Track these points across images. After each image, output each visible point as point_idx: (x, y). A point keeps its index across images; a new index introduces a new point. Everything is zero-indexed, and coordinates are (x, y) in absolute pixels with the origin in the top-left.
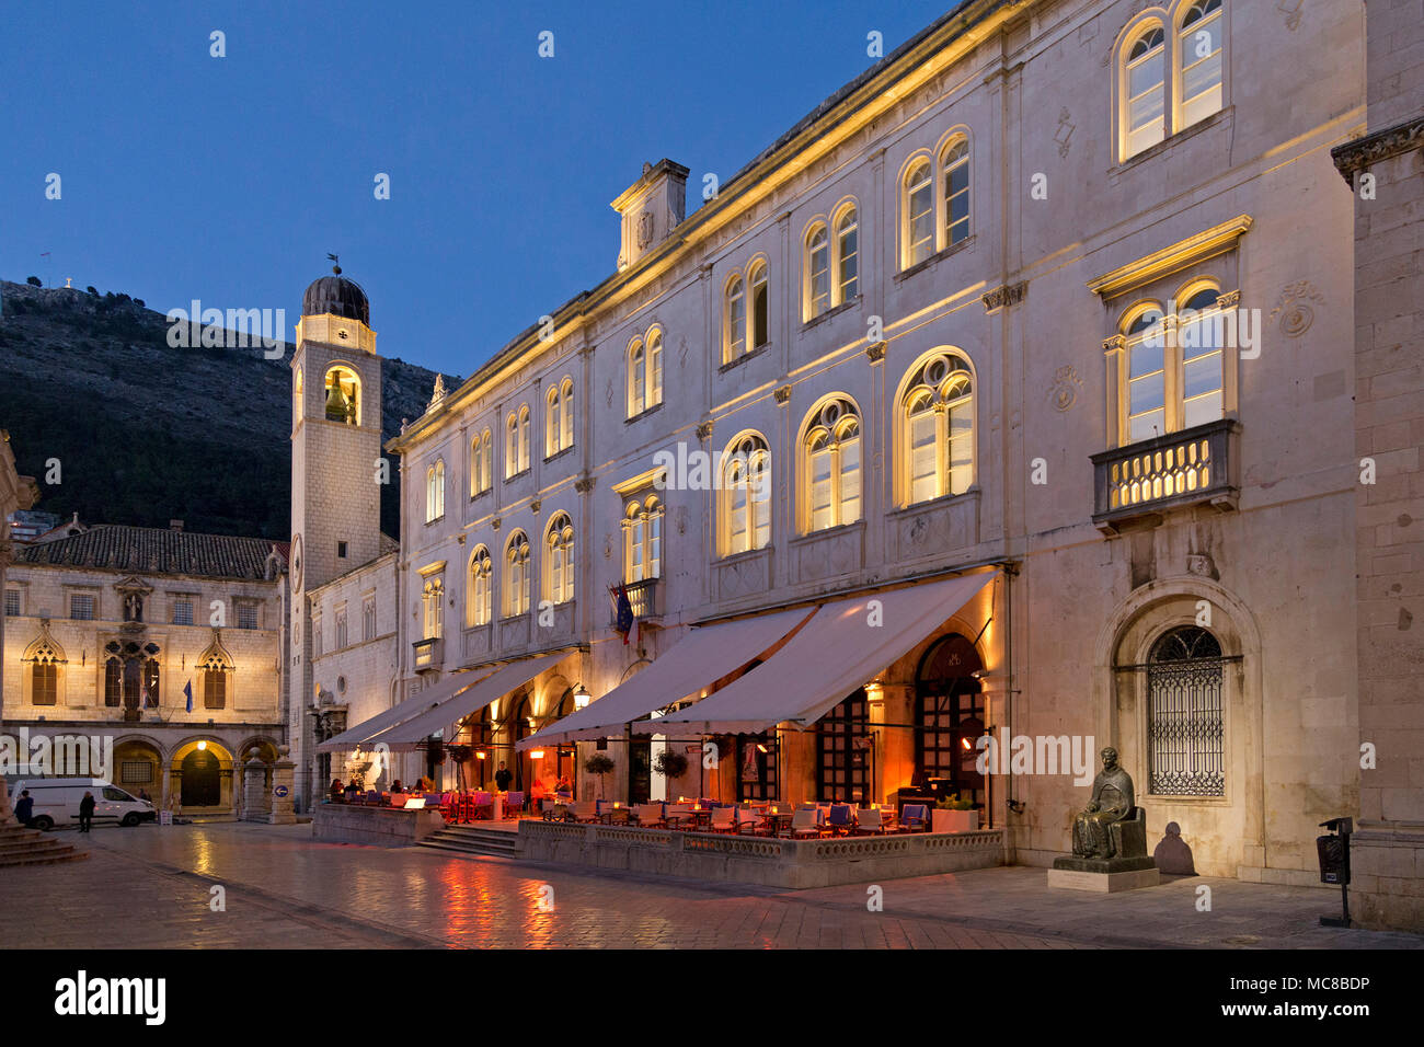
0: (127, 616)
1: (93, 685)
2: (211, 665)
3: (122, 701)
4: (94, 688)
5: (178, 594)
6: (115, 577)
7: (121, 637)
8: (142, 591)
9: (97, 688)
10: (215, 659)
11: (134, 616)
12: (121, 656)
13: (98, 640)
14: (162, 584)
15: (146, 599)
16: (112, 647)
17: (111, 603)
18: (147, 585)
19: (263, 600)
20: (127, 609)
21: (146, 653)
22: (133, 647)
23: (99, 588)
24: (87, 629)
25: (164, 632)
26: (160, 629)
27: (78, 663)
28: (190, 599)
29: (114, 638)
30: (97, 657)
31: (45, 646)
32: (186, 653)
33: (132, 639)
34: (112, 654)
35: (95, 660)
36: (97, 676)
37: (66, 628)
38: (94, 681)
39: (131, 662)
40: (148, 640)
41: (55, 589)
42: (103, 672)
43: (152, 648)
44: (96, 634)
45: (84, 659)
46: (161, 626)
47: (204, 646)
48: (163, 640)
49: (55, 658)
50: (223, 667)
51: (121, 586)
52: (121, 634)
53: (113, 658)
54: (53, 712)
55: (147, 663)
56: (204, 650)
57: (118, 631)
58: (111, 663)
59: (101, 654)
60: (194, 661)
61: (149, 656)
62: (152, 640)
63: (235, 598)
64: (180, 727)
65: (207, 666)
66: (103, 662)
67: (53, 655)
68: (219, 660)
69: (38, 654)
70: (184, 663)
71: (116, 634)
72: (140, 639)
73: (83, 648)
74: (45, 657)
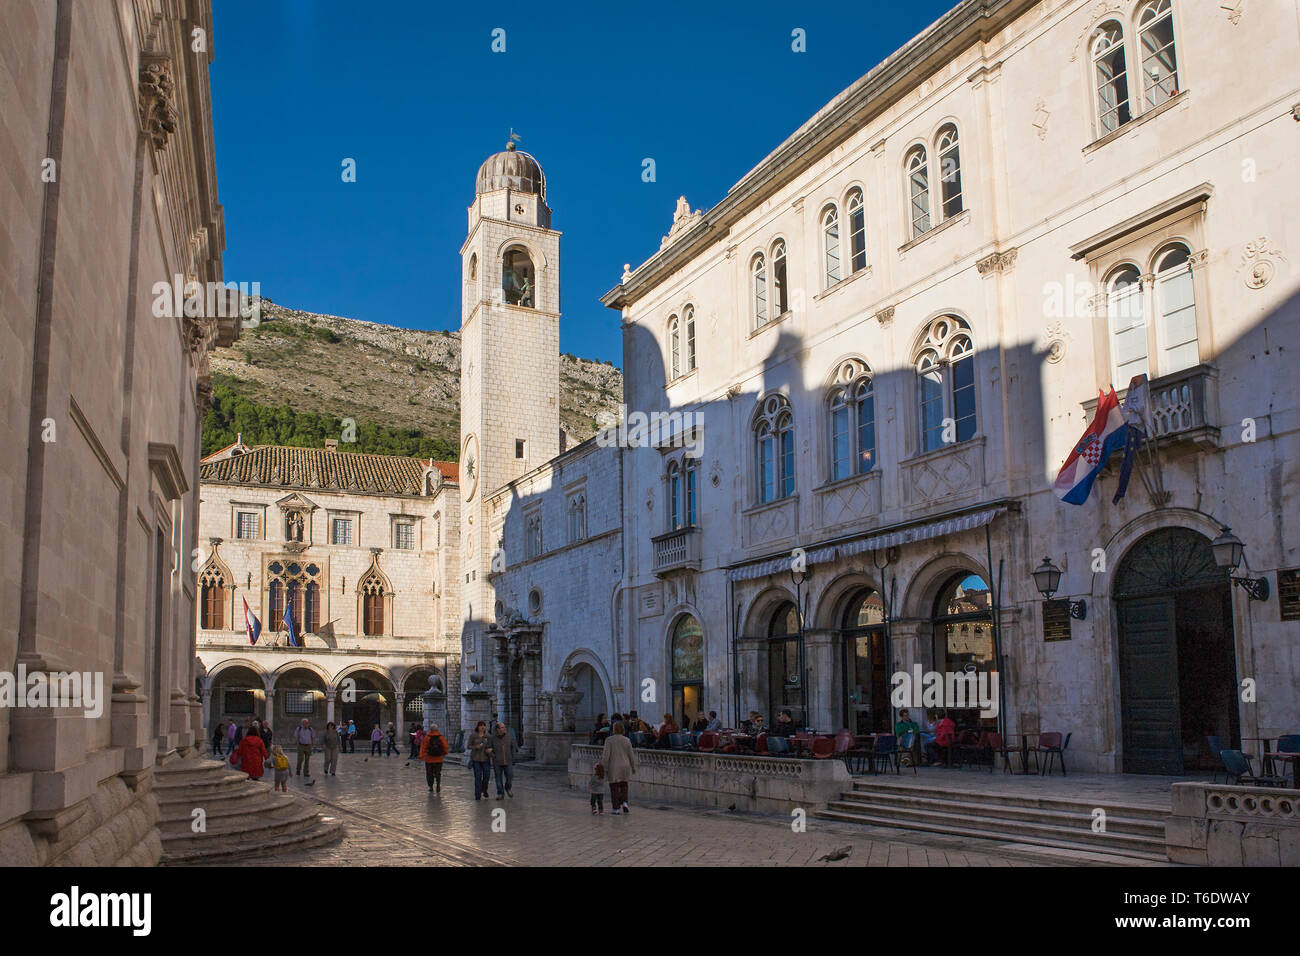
0: (289, 536)
1: (257, 608)
2: (370, 587)
3: (285, 626)
4: (258, 612)
5: (338, 511)
6: (278, 494)
7: (284, 558)
8: (303, 509)
9: (262, 612)
10: (374, 580)
11: (295, 535)
12: (284, 577)
13: (262, 561)
14: (324, 501)
15: (307, 518)
16: (275, 567)
17: (276, 520)
18: (309, 502)
19: (420, 517)
20: (289, 528)
21: (307, 575)
22: (294, 568)
23: (264, 505)
24: (252, 549)
25: (325, 552)
26: (321, 549)
27: (244, 585)
28: (350, 517)
29: (277, 558)
30: (261, 578)
31: (213, 567)
32: (345, 575)
33: (294, 559)
34: (275, 576)
35: (259, 581)
36: (262, 599)
37: (233, 548)
38: (259, 605)
39: (293, 584)
40: (309, 561)
41: (223, 507)
42: (267, 595)
43: (313, 570)
44: (260, 553)
45: (249, 581)
46: (322, 546)
47: (363, 568)
48: (324, 560)
49: (222, 579)
50: (381, 590)
51: (283, 504)
52: (284, 554)
53: (276, 580)
54: (220, 636)
55: (308, 586)
56: (363, 572)
57: (281, 550)
58: (274, 584)
59: (265, 575)
60: (353, 584)
61: (310, 577)
62: (314, 561)
63: (394, 516)
64: (344, 654)
65: (366, 589)
66: (267, 584)
67: (220, 576)
68: (377, 582)
69: (206, 575)
70: (344, 586)
71: (279, 554)
72: (302, 559)
73: (248, 569)
74: (213, 578)
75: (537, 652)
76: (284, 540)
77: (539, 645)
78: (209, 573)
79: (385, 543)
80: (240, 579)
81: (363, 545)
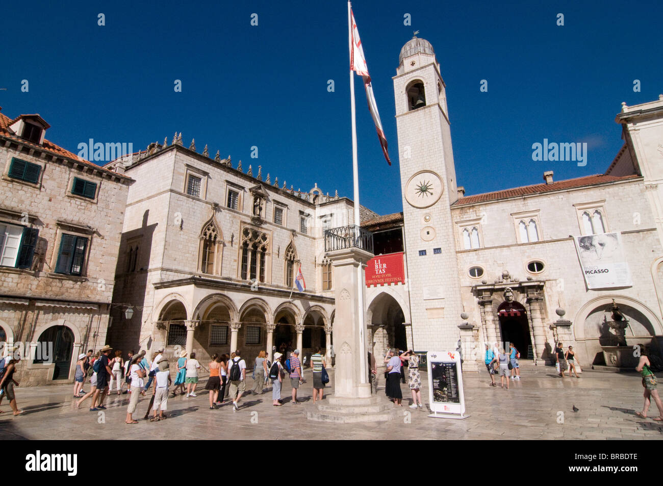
0: (254, 213)
1: (235, 261)
3: (249, 276)
4: (236, 263)
5: (278, 203)
6: (251, 184)
7: (251, 227)
9: (238, 263)
10: (291, 250)
11: (258, 213)
12: (250, 240)
13: (240, 226)
14: (272, 195)
15: (264, 202)
16: (246, 232)
17: (248, 201)
18: (266, 193)
19: (311, 216)
20: (255, 207)
21: (262, 240)
22: (256, 235)
23: (243, 188)
24: (235, 217)
25: (271, 228)
26: (269, 225)
27: (229, 242)
28: (283, 208)
29: (248, 226)
30: (239, 240)
31: (212, 225)
32: (280, 245)
33: (256, 229)
34: (246, 239)
36: (238, 254)
37: (225, 214)
38: (237, 258)
39: (255, 246)
40: (264, 231)
41: (222, 184)
42: (241, 252)
43: (264, 238)
44: (239, 221)
45: (232, 239)
46: (270, 223)
47: (288, 242)
48: (270, 233)
49: (216, 235)
50: (294, 257)
51: (254, 190)
53: (246, 242)
55: (261, 248)
56: (287, 245)
57: (250, 221)
58: (246, 244)
59: (241, 238)
60: (283, 251)
61: (263, 243)
63: (300, 212)
65: (288, 256)
66: (241, 245)
67: (215, 233)
68: (292, 252)
69: (207, 230)
70: (279, 252)
71: (249, 224)
72: (260, 230)
73: (232, 231)
74: (211, 234)
78: (209, 230)
79: (297, 228)
80: (227, 238)
81: (288, 227)
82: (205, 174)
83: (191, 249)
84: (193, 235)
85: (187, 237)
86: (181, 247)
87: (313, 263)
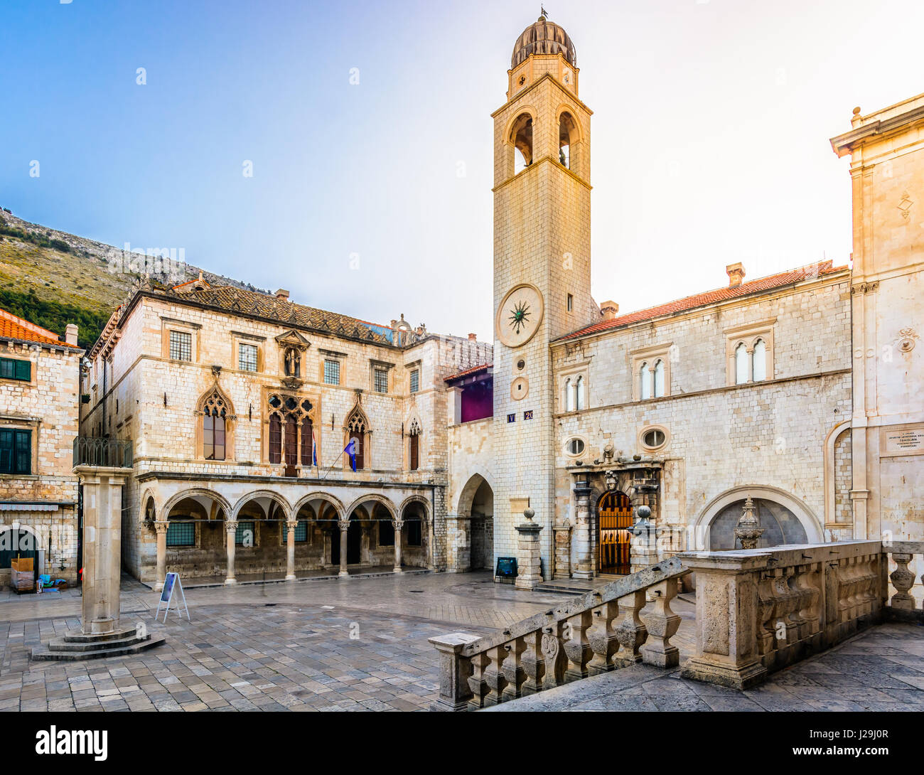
0: (287, 371)
1: (258, 440)
2: (354, 425)
3: (283, 458)
4: (259, 444)
5: (329, 353)
6: (277, 330)
7: (282, 392)
8: (300, 346)
9: (263, 443)
10: (357, 418)
11: (293, 372)
12: (282, 411)
13: (262, 394)
14: (316, 341)
15: (302, 355)
16: (275, 402)
17: (273, 356)
18: (305, 340)
19: (393, 365)
20: (287, 363)
21: (303, 410)
22: (292, 403)
23: (264, 339)
24: (252, 382)
25: (318, 390)
26: (314, 387)
27: (245, 417)
28: (338, 359)
29: (276, 392)
30: (262, 411)
31: (216, 397)
32: (335, 412)
33: (291, 394)
34: (274, 409)
35: (260, 414)
36: (263, 431)
37: (235, 378)
38: (259, 437)
39: (291, 418)
40: (304, 397)
41: (224, 335)
42: (267, 427)
43: (308, 405)
44: (259, 386)
45: (250, 412)
46: (315, 384)
47: (349, 407)
48: (316, 398)
49: (224, 409)
50: (363, 428)
51: (282, 339)
52: (282, 389)
53: (275, 413)
54: (223, 467)
55: (303, 420)
56: (349, 411)
57: (279, 385)
58: (274, 418)
59: (265, 407)
60: (341, 421)
61: (305, 413)
62: (308, 397)
63: (373, 362)
64: (356, 486)
65: (351, 427)
66: (267, 418)
67: (223, 406)
68: (360, 421)
69: (209, 404)
70: (333, 422)
71: (278, 388)
72: (298, 395)
73: (250, 401)
74: (215, 408)
75: (655, 486)
76: (283, 376)
77: (658, 481)
78: (212, 402)
79: (367, 386)
80: (241, 410)
81: (348, 386)
82: (197, 326)
83: (185, 430)
84: (185, 413)
85: (177, 416)
86: (168, 429)
87: (397, 433)
